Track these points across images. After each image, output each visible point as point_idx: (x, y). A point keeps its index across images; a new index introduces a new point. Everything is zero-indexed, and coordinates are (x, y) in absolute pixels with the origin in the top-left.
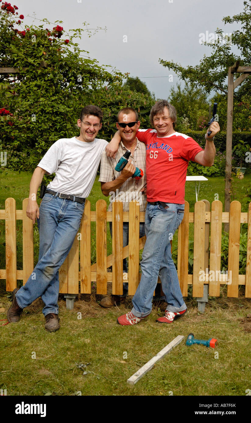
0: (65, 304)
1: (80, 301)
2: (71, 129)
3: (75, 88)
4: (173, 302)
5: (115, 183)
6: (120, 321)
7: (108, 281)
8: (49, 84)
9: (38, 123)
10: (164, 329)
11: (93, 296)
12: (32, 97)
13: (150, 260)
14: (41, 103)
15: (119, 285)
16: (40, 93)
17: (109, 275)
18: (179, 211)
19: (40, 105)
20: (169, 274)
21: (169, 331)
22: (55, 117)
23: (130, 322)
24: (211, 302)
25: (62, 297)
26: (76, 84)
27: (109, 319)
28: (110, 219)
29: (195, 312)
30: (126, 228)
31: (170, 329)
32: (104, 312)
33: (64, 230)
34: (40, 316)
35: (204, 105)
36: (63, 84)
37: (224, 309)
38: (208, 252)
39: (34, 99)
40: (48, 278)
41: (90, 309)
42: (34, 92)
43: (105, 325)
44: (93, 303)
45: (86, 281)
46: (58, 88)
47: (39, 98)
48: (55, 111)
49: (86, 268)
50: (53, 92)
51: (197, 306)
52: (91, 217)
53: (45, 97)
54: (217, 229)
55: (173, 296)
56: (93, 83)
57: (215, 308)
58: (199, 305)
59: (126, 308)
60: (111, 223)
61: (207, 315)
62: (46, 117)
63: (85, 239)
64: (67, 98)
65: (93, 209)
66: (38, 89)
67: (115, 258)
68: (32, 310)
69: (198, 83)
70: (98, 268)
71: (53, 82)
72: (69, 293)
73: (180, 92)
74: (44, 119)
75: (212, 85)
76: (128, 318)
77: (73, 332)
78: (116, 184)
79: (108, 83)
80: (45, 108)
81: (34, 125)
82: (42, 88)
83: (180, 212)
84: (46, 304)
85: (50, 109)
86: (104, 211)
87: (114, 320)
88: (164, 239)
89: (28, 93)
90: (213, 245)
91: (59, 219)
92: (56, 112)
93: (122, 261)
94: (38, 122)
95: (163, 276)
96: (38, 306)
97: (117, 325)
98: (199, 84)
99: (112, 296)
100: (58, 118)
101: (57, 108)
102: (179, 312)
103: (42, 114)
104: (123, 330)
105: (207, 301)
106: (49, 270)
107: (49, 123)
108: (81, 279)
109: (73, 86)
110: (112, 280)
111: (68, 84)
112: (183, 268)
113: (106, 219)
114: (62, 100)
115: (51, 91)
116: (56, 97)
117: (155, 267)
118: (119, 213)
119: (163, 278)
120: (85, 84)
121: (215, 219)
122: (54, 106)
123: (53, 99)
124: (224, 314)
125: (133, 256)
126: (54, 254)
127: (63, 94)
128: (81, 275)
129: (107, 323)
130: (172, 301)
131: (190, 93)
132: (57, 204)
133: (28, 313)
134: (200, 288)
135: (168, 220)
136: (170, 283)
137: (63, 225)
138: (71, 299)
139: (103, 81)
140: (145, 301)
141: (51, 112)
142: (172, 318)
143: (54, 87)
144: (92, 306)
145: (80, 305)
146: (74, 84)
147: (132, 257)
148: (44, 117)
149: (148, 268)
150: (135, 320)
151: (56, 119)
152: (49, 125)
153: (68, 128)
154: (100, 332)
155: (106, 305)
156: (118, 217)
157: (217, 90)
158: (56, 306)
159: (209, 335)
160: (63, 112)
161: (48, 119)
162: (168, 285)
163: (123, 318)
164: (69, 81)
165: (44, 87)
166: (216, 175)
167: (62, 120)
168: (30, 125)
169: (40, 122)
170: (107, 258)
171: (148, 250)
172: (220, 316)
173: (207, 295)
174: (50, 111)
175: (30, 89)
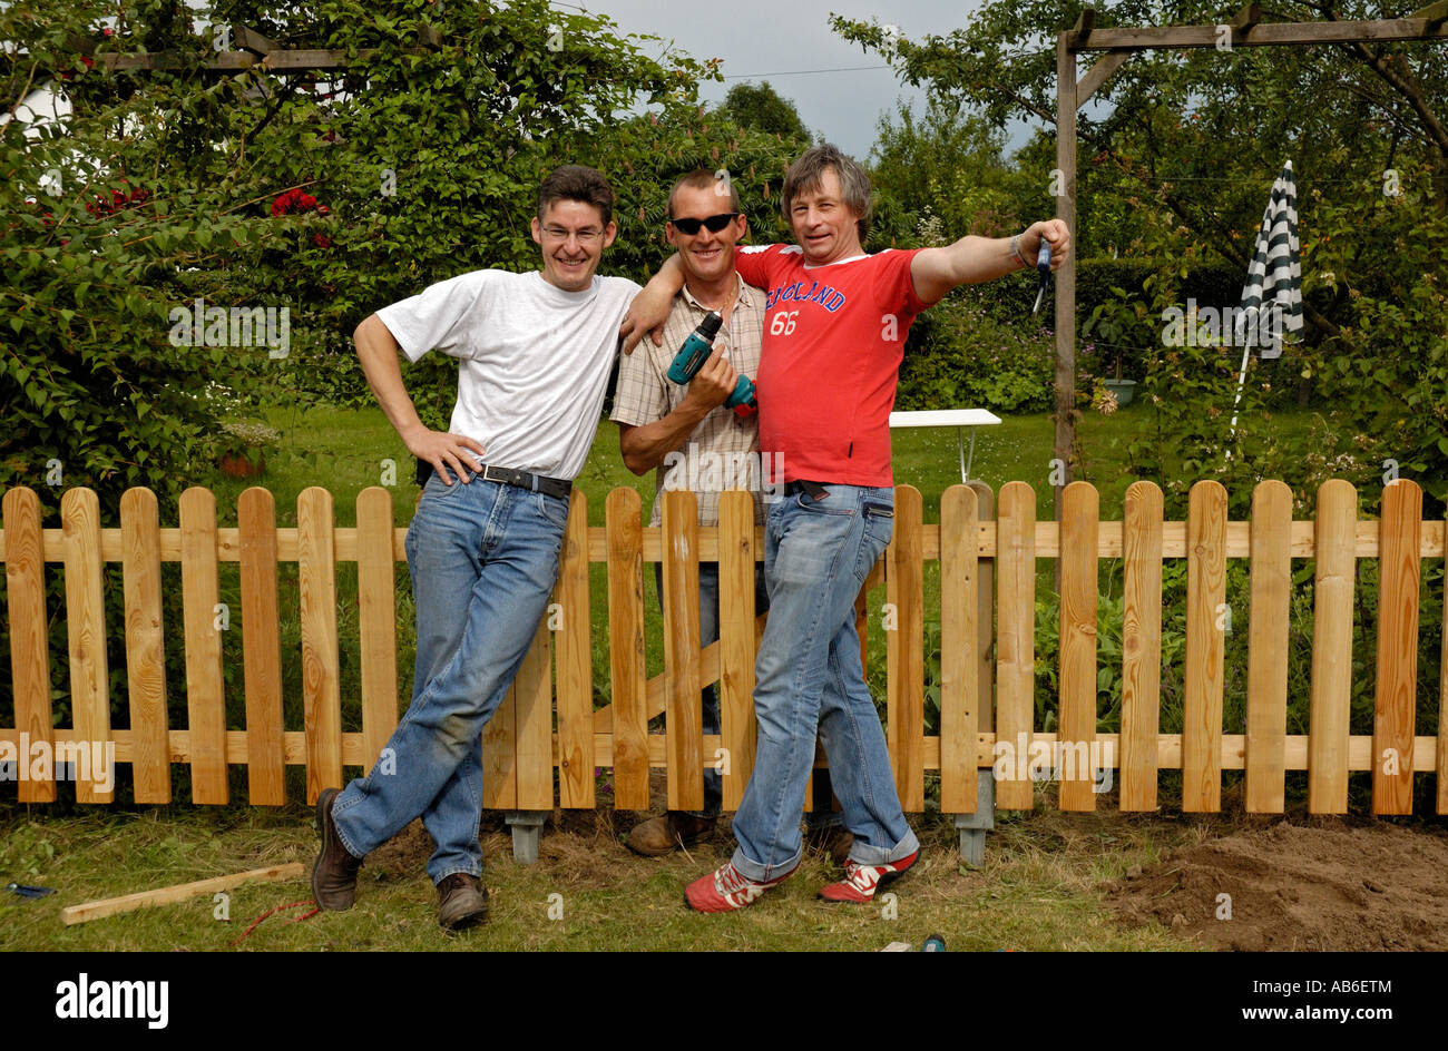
0: (508, 846)
1: (560, 836)
2: (527, 255)
3: (539, 116)
4: (869, 830)
5: (669, 427)
6: (694, 896)
7: (652, 765)
8: (447, 104)
9: (412, 237)
10: (842, 923)
11: (604, 816)
12: (391, 147)
13: (781, 681)
14: (423, 167)
15: (691, 775)
16: (417, 133)
17: (654, 744)
18: (870, 510)
19: (418, 176)
20: (853, 733)
21: (860, 930)
22: (470, 214)
23: (729, 898)
24: (1005, 828)
25: (495, 821)
26: (539, 99)
27: (656, 894)
28: (654, 552)
29: (951, 863)
30: (709, 581)
31: (863, 921)
32: (642, 869)
33: (503, 589)
34: (422, 888)
35: (994, 173)
36: (499, 101)
37: (1049, 851)
38: (990, 658)
39: (399, 155)
40: (452, 752)
41: (593, 861)
42: (398, 132)
43: (640, 914)
44: (605, 840)
45: (578, 767)
46: (480, 116)
47: (416, 151)
48: (470, 192)
49: (576, 720)
50: (461, 128)
51: (958, 845)
52: (591, 547)
53: (437, 146)
54: (1017, 580)
55: (867, 808)
56: (599, 98)
57: (1019, 850)
58: (964, 839)
59: (717, 853)
60: (658, 566)
61: (991, 874)
62: (439, 213)
63: (571, 622)
64: (511, 151)
65: (595, 520)
66: (410, 122)
67: (675, 685)
68: (397, 869)
69: (963, 95)
70: (617, 721)
71: (462, 95)
72: (522, 807)
73: (909, 130)
74: (434, 223)
75: (1010, 98)
76: (719, 888)
77: (532, 937)
78: (672, 430)
79: (648, 95)
80: (435, 185)
81: (400, 242)
82: (424, 117)
83: (873, 515)
84: (440, 844)
85: (454, 187)
86: (633, 524)
87: (674, 897)
88: (823, 608)
89: (378, 135)
90: (1005, 634)
91: (487, 554)
92: (475, 198)
93: (700, 696)
94: (415, 233)
95: (832, 740)
96: (417, 855)
97: (684, 913)
98: (967, 97)
99: (670, 814)
100: (481, 216)
101: (478, 184)
102: (892, 864)
103: (428, 205)
104: (703, 927)
105: (991, 825)
106: (454, 725)
107: (450, 237)
108: (561, 758)
109: (531, 110)
110: (666, 762)
111: (514, 101)
112: (906, 715)
113: (641, 551)
114: (493, 157)
115: (457, 126)
116: (475, 147)
117: (800, 706)
118: (685, 533)
119: (832, 745)
120: (572, 102)
121: (1011, 547)
122: (468, 178)
123: (463, 151)
124: (1050, 868)
125: (736, 675)
126: (473, 674)
127: (497, 136)
128: (560, 744)
129: (651, 907)
130: (866, 826)
131: (945, 134)
132: (478, 502)
133: (383, 878)
134: (967, 781)
135: (830, 543)
136: (856, 764)
137: (501, 573)
138: (529, 828)
139: (633, 90)
140: (775, 824)
141: (458, 197)
142: (868, 884)
143: (465, 114)
144: (600, 853)
145: (561, 847)
146: (534, 99)
147: (731, 679)
148: (434, 215)
149: (777, 711)
150: (745, 892)
151: (473, 221)
152: (451, 242)
153: (515, 250)
154: (626, 935)
155: (649, 845)
156: (683, 547)
157: (1028, 117)
158: (472, 848)
159: (995, 938)
160: (498, 198)
161: (446, 220)
162: (849, 771)
163: (705, 887)
164: (515, 93)
165: (433, 114)
166: (1032, 406)
167: (494, 224)
168: (387, 242)
169: (420, 231)
170: (647, 687)
171: (772, 649)
172: (1035, 875)
173: (989, 807)
174: (452, 194)
175: (384, 122)
